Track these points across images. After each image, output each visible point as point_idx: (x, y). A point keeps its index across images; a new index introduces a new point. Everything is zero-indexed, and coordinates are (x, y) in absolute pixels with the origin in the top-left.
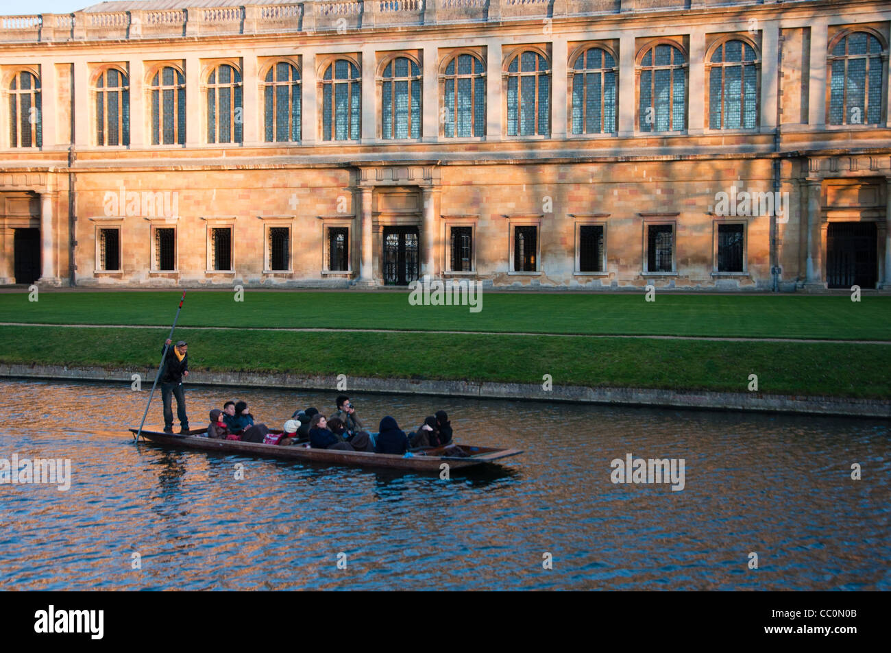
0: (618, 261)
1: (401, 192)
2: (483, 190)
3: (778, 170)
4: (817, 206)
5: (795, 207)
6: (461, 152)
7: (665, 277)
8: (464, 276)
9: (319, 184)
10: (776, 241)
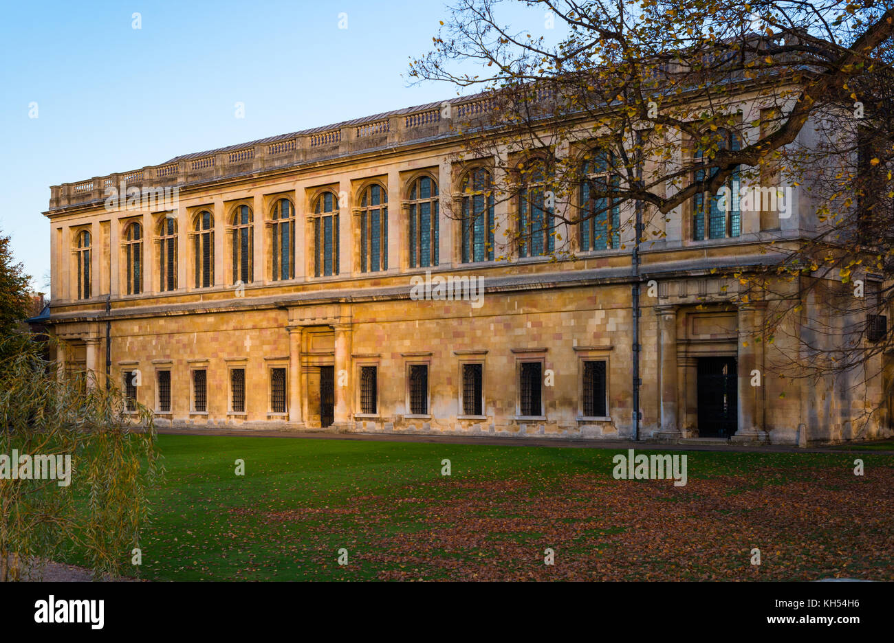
0: (494, 404)
1: (328, 329)
2: (384, 328)
3: (636, 296)
4: (666, 339)
5: (654, 340)
6: (368, 288)
7: (536, 422)
8: (371, 419)
9: (264, 324)
10: (637, 381)
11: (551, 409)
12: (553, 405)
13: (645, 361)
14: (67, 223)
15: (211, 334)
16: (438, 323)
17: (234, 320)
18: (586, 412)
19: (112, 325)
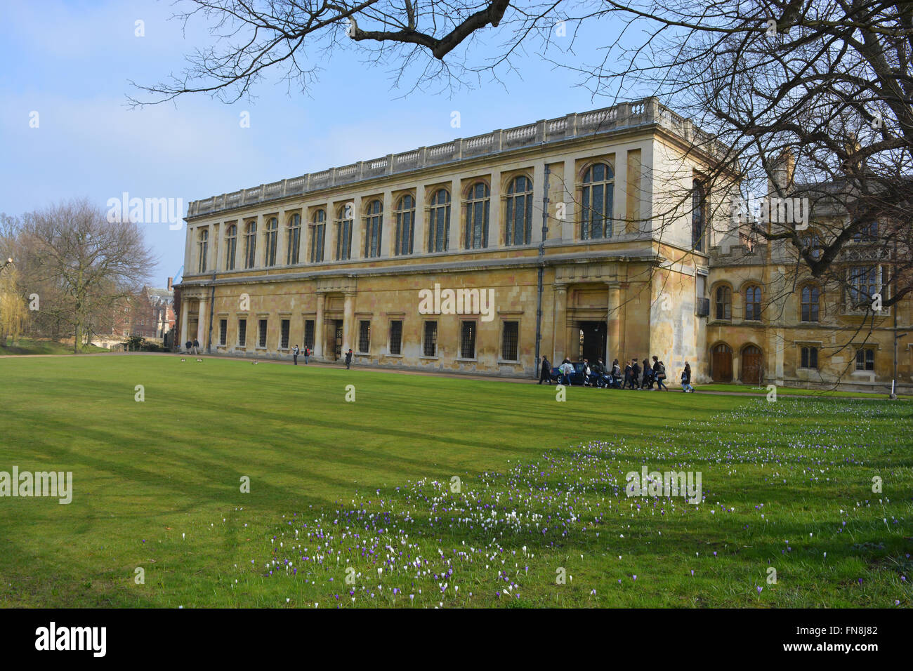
0: (443, 349)
1: (340, 296)
2: (376, 295)
3: (540, 277)
4: (560, 307)
5: (551, 308)
6: (368, 268)
7: (470, 362)
8: (364, 356)
9: (303, 291)
10: (539, 336)
11: (481, 354)
12: (482, 351)
13: (544, 323)
14: (195, 225)
15: (271, 297)
16: (410, 293)
17: (285, 289)
18: (504, 357)
19: (216, 289)
